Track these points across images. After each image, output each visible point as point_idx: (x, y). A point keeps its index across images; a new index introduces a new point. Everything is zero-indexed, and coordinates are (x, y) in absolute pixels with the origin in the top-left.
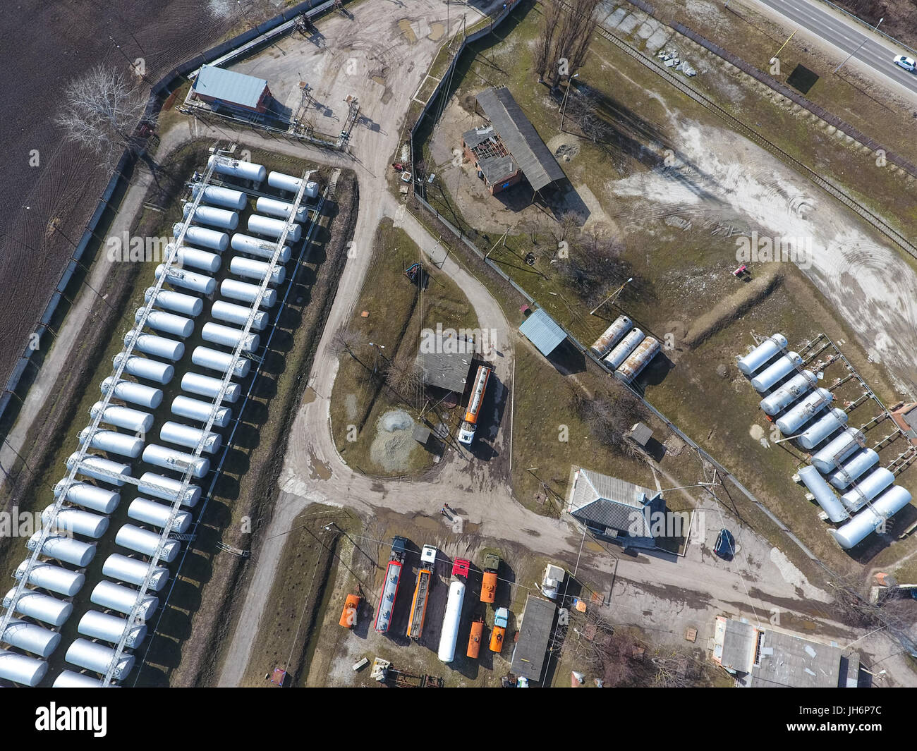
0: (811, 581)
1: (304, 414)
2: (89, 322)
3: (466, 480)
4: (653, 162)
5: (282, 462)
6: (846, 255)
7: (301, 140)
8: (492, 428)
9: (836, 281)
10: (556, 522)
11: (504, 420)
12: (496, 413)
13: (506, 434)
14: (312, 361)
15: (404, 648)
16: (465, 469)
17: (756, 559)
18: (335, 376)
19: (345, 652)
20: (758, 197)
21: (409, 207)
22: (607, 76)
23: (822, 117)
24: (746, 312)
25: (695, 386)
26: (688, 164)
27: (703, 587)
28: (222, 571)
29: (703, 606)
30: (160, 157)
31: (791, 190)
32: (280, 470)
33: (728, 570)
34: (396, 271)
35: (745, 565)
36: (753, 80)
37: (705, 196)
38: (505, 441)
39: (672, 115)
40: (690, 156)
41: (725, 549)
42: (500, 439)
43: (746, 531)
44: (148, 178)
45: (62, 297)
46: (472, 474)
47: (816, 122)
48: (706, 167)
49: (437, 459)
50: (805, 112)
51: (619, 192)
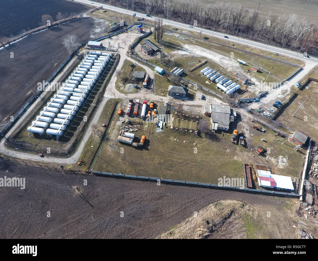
0: (223, 102)
1: (109, 85)
2: (63, 76)
3: (146, 93)
4: (179, 49)
5: (105, 92)
6: (220, 58)
7: (108, 51)
8: (151, 85)
9: (219, 61)
10: (166, 97)
11: (153, 84)
12: (151, 83)
13: (154, 86)
14: (111, 78)
15: (133, 118)
16: (145, 91)
17: (211, 100)
18: (116, 80)
19: (119, 120)
20: (201, 52)
21: (131, 57)
22: (168, 40)
23: (211, 42)
24: (201, 66)
25: (193, 77)
26: (186, 49)
27: (200, 104)
28: (90, 110)
29: (201, 107)
30: (79, 54)
31: (207, 51)
32: (104, 94)
33: (205, 102)
34: (128, 66)
35: (209, 101)
36: (196, 39)
37: (190, 53)
38: (153, 87)
39: (182, 44)
40: (186, 48)
41: (204, 98)
42: (152, 86)
43: (208, 96)
44: (77, 57)
45: (57, 73)
46: (147, 92)
47: (210, 43)
48: (189, 49)
49: (139, 90)
50: (208, 42)
51: (173, 53)
